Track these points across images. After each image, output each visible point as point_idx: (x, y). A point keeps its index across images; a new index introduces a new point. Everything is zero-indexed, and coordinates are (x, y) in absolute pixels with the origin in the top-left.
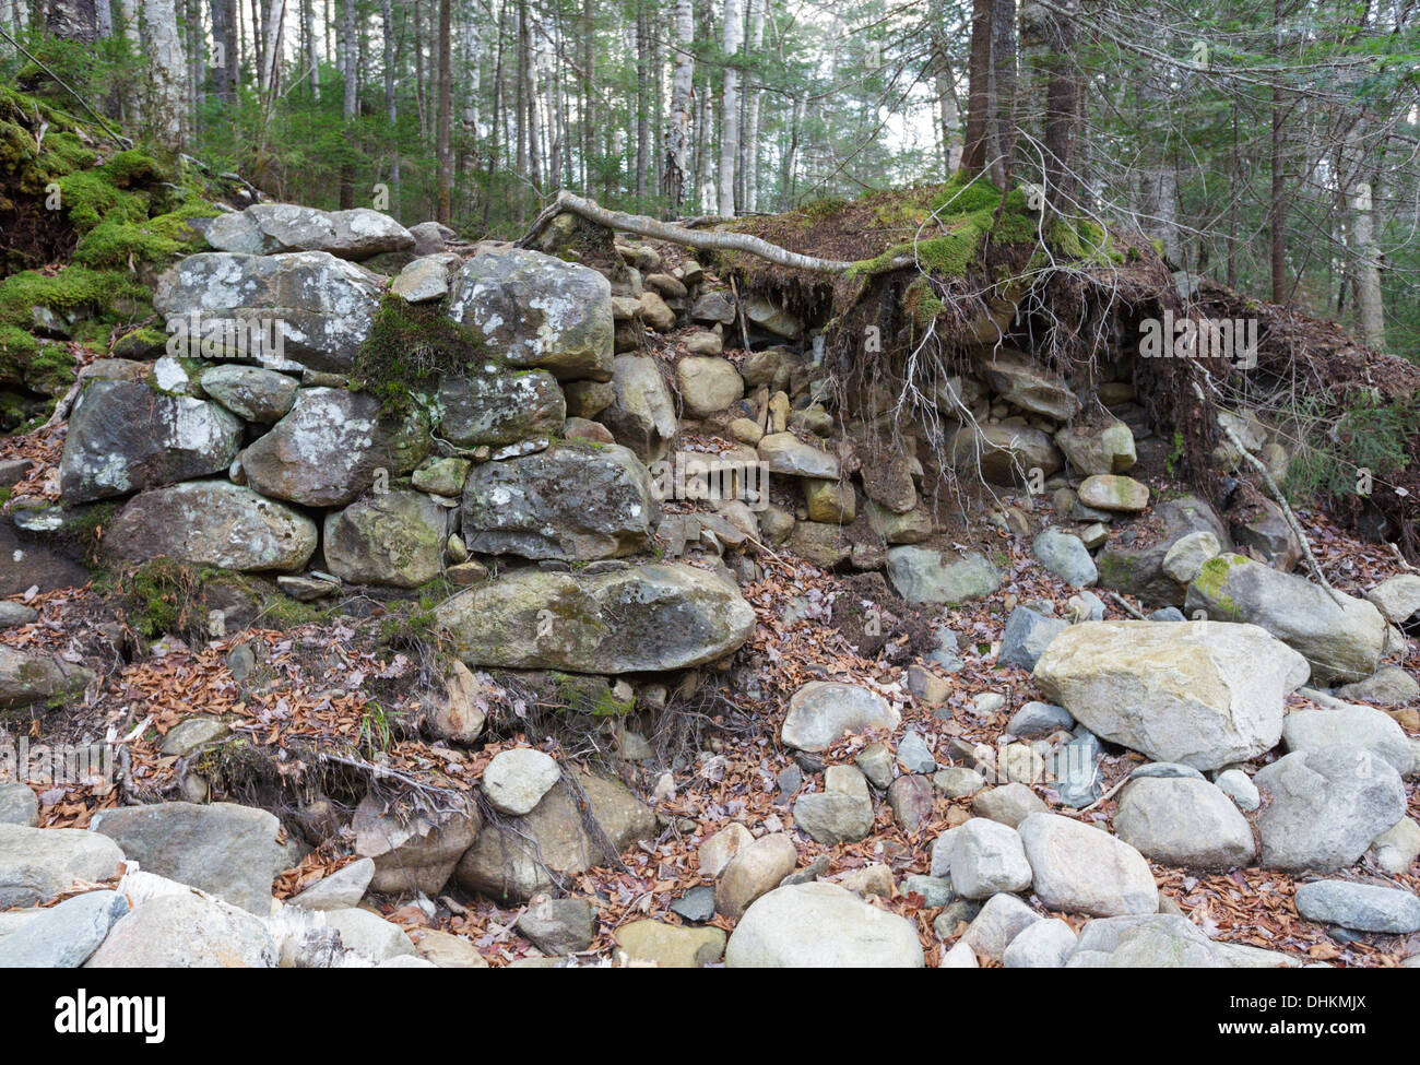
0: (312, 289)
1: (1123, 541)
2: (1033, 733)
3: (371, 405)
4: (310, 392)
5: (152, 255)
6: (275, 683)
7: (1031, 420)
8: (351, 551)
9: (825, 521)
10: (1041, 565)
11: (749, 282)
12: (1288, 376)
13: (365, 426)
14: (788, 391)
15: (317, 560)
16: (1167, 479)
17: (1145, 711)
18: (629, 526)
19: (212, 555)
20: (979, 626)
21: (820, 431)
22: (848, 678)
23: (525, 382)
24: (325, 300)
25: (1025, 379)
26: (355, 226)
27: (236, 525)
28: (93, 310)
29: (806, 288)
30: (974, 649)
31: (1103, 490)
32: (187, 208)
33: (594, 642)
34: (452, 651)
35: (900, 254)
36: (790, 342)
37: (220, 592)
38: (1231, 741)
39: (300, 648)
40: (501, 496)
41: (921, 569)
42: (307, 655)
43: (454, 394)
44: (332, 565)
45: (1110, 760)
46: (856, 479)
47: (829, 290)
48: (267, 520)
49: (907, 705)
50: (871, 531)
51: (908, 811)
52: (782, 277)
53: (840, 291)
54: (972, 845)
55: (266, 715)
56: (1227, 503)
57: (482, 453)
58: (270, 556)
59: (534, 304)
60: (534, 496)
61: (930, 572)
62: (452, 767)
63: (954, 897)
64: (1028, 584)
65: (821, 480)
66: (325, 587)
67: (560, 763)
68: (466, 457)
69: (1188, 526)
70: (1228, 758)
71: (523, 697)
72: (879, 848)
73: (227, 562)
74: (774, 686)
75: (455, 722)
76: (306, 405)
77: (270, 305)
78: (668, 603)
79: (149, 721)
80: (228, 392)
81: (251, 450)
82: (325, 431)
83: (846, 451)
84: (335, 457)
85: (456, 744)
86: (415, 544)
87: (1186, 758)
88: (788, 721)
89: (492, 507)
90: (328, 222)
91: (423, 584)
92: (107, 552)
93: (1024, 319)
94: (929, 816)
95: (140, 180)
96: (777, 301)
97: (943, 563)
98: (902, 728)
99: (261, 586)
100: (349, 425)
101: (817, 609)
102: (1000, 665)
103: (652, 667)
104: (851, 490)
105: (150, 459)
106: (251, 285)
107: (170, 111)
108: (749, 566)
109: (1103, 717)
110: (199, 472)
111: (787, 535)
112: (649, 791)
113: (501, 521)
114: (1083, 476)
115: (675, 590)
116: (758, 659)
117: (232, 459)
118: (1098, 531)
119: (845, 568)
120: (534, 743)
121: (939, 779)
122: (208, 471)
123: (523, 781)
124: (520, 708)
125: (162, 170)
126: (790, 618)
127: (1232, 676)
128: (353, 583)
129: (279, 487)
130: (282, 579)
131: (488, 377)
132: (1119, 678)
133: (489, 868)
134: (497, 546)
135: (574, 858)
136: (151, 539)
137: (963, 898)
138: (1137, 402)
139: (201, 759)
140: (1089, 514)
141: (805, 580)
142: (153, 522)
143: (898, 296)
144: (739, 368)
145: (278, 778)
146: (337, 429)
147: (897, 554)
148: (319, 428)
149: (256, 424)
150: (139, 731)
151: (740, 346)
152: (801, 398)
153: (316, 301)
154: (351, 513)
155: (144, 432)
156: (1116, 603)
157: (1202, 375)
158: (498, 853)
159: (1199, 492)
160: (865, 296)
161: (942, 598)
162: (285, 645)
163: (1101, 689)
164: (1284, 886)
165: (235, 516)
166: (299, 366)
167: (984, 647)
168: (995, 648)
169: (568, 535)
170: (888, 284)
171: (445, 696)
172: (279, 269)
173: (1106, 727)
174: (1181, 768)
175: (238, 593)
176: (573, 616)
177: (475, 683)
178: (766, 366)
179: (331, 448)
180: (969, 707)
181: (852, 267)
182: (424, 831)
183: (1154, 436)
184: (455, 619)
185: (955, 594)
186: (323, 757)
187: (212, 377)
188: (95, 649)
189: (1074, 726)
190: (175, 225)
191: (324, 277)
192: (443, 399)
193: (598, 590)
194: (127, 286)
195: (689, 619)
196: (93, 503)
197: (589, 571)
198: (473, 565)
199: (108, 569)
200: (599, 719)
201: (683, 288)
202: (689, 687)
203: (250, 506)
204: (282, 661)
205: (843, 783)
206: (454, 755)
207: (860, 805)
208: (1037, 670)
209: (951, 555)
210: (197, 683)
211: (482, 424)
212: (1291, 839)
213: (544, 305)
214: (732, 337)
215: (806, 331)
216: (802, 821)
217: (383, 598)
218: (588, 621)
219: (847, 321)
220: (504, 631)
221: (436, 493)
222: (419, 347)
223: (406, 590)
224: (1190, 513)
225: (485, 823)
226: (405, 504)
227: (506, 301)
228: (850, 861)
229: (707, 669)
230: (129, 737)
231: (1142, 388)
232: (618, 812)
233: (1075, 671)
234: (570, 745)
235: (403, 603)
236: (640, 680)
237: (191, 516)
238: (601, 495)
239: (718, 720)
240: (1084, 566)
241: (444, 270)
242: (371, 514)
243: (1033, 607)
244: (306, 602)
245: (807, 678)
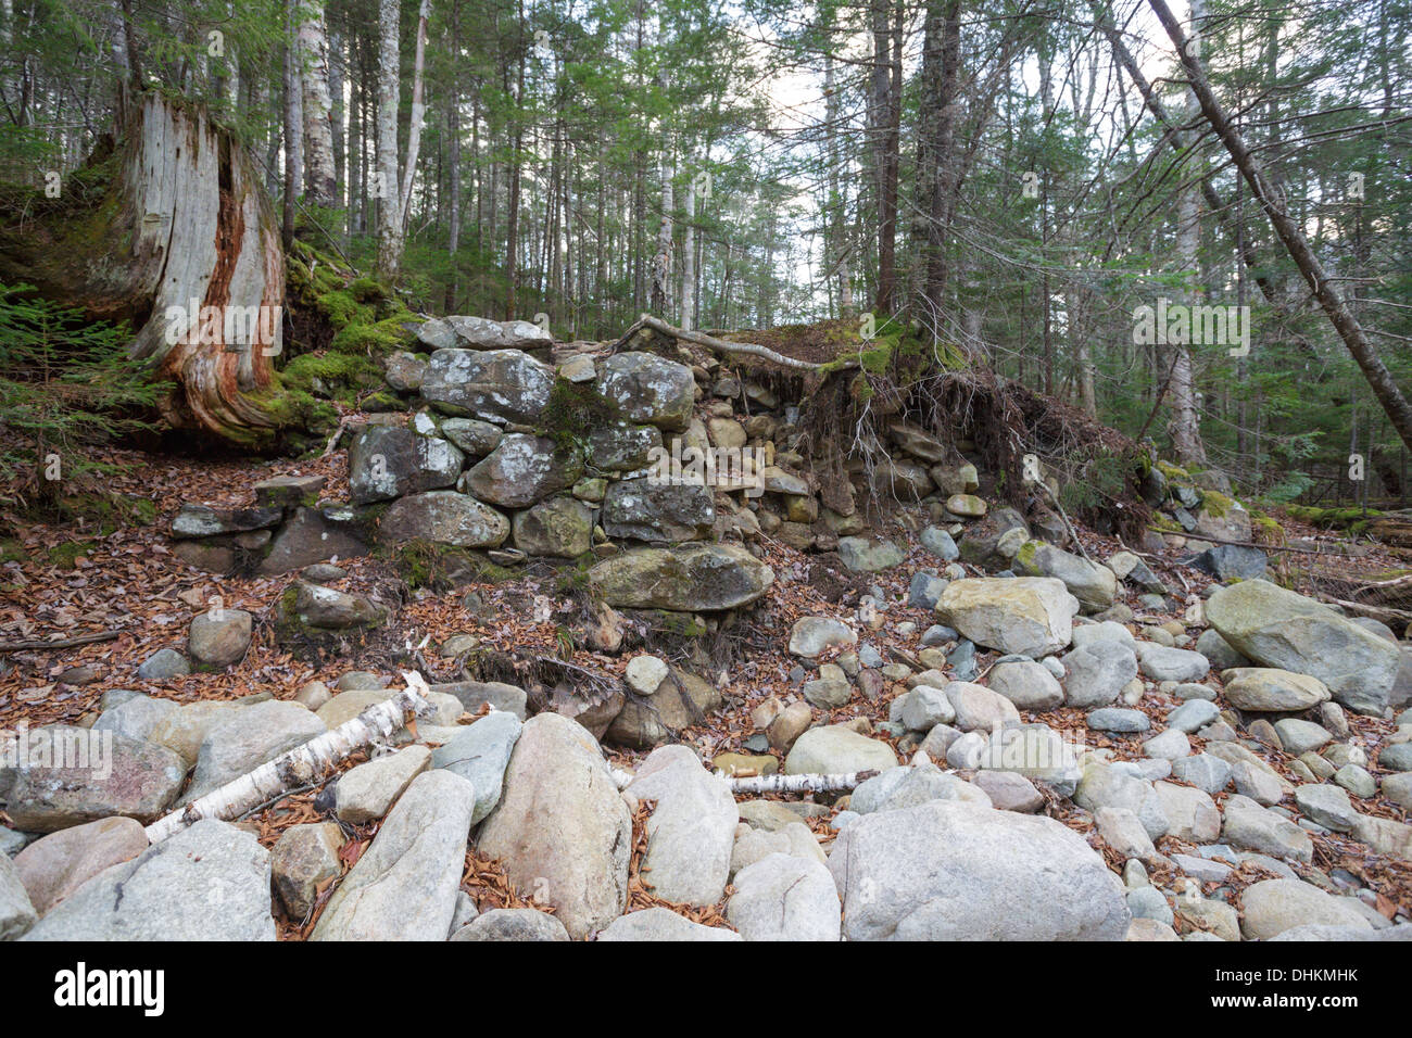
0: (514, 372)
1: (973, 533)
2: (936, 642)
3: (550, 445)
4: (511, 436)
5: (382, 346)
6: (498, 615)
7: (917, 461)
8: (534, 536)
9: (799, 522)
10: (926, 548)
11: (750, 373)
12: (1061, 438)
13: (546, 458)
14: (773, 441)
15: (510, 541)
16: (996, 497)
17: (1003, 627)
18: (705, 521)
19: (448, 537)
20: (894, 584)
21: (795, 466)
22: (825, 615)
23: (644, 433)
24: (522, 380)
25: (915, 437)
26: (518, 332)
27: (463, 518)
28: (345, 380)
29: (786, 378)
30: (893, 597)
31: (961, 503)
32: (400, 316)
33: (685, 592)
34: (598, 596)
35: (848, 360)
36: (771, 410)
37: (453, 560)
38: (1050, 641)
39: (508, 594)
40: (628, 502)
41: (858, 550)
42: (515, 600)
43: (600, 439)
44: (520, 544)
45: (982, 656)
46: (818, 496)
47: (801, 380)
48: (483, 515)
49: (861, 630)
50: (828, 528)
51: (870, 688)
52: (771, 370)
53: (808, 380)
54: (921, 700)
55: (499, 634)
56: (1029, 512)
57: (616, 475)
58: (485, 538)
59: (650, 386)
60: (648, 502)
61: (863, 552)
62: (608, 666)
63: (906, 732)
64: (920, 559)
65: (798, 496)
66: (518, 558)
67: (668, 664)
68: (607, 478)
69: (1009, 525)
70: (1048, 650)
71: (643, 625)
72: (856, 710)
73: (457, 541)
74: (782, 620)
75: (605, 640)
76: (510, 444)
77: (488, 382)
78: (727, 568)
79: (429, 636)
80: (460, 435)
81: (472, 471)
82: (520, 461)
83: (811, 478)
84: (525, 477)
85: (606, 653)
86: (575, 531)
87: (1025, 652)
88: (793, 639)
89: (623, 508)
90: (500, 329)
91: (579, 556)
92: (382, 535)
93: (916, 400)
94: (883, 691)
95: (370, 297)
96: (766, 385)
97: (870, 547)
98: (859, 643)
99: (477, 557)
100: (536, 457)
101: (799, 574)
102: (910, 606)
103: (717, 607)
104: (815, 502)
105: (411, 477)
106: (477, 369)
107: (392, 254)
108: (757, 548)
109: (977, 631)
110: (439, 485)
111: (776, 530)
112: (715, 682)
113: (628, 517)
114: (948, 496)
115: (732, 560)
116: (770, 603)
117: (458, 478)
118: (958, 528)
119: (813, 550)
120: (652, 653)
121: (886, 670)
122: (446, 484)
123: (649, 675)
124: (642, 631)
125: (385, 291)
126: (784, 579)
127: (1048, 605)
128: (535, 555)
129: (490, 495)
130: (492, 553)
131: (621, 429)
132: (988, 608)
133: (630, 727)
134: (624, 533)
135: (679, 721)
136: (409, 526)
137: (914, 731)
138: (975, 451)
139: (469, 659)
140: (953, 518)
141: (790, 557)
142: (410, 516)
143: (846, 384)
144: (744, 425)
145: (514, 671)
146: (528, 460)
147: (843, 541)
148: (517, 458)
149: (474, 456)
150: (424, 643)
151: (742, 412)
152: (783, 445)
153: (516, 380)
154: (535, 511)
155: (408, 459)
156: (971, 570)
157: (1015, 437)
158: (635, 718)
159: (1015, 505)
160: (826, 384)
161: (870, 568)
162: (500, 593)
163: (977, 616)
164: (1080, 716)
165: (463, 513)
166: (504, 420)
167: (899, 596)
168: (906, 597)
169: (668, 527)
170: (841, 378)
171: (598, 624)
172: (494, 360)
173: (978, 636)
174: (1023, 657)
175: (464, 561)
176: (673, 575)
177: (615, 616)
178: (760, 425)
179: (524, 471)
180: (896, 630)
181: (821, 367)
182: (598, 703)
183: (986, 472)
184: (601, 577)
185: (878, 566)
186: (539, 658)
187: (451, 425)
188: (387, 594)
189: (961, 637)
190: (394, 326)
191: (521, 366)
192: (593, 442)
193: (687, 559)
194: (367, 366)
195: (740, 577)
196: (372, 504)
197: (680, 548)
198: (610, 544)
199: (383, 545)
200: (688, 638)
201: (708, 376)
202: (730, 621)
203: (473, 508)
204: (499, 603)
205: (830, 673)
206: (608, 659)
207: (843, 686)
208: (938, 606)
209: (875, 542)
210: (449, 615)
211: (617, 458)
212: (1083, 690)
213: (656, 386)
214: (737, 405)
215: (782, 403)
216: (809, 696)
217: (555, 565)
218: (682, 578)
219: (815, 399)
220: (630, 584)
221: (587, 500)
222: (580, 410)
223: (568, 559)
224: (1010, 517)
225: (627, 700)
226: (568, 506)
227: (633, 383)
228: (841, 717)
229: (741, 611)
230: (420, 646)
231: (980, 443)
232: (702, 695)
233: (962, 606)
234: (672, 655)
235: (568, 568)
236: (708, 615)
237: (434, 512)
238: (689, 502)
239: (749, 641)
240: (952, 549)
241: (592, 363)
242: (549, 513)
243: (928, 572)
244: (506, 567)
245: (801, 615)
